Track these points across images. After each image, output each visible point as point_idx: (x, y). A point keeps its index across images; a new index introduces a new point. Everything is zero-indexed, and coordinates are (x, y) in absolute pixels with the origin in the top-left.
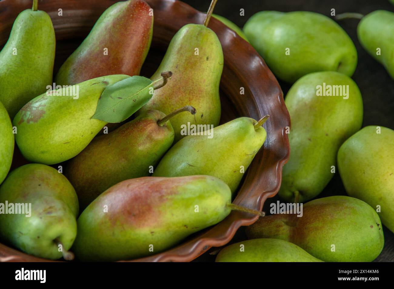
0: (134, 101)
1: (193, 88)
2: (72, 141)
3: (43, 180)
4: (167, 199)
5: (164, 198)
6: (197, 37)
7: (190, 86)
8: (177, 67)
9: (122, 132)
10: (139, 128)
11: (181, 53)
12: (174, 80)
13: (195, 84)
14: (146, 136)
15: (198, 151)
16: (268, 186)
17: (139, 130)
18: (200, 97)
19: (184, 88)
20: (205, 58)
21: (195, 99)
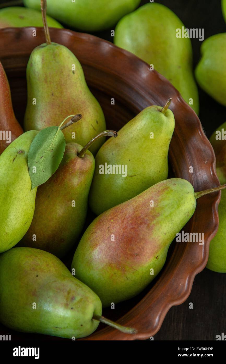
0: (51, 151)
1: (77, 105)
2: (28, 219)
3: (34, 269)
4: (154, 225)
5: (151, 225)
6: (55, 60)
7: (74, 104)
8: (53, 95)
9: (55, 182)
10: (70, 171)
11: (50, 81)
12: (58, 107)
13: (76, 100)
14: (79, 174)
15: (129, 160)
16: (203, 154)
17: (71, 172)
18: (87, 108)
19: (71, 109)
20: (72, 73)
21: (85, 112)
